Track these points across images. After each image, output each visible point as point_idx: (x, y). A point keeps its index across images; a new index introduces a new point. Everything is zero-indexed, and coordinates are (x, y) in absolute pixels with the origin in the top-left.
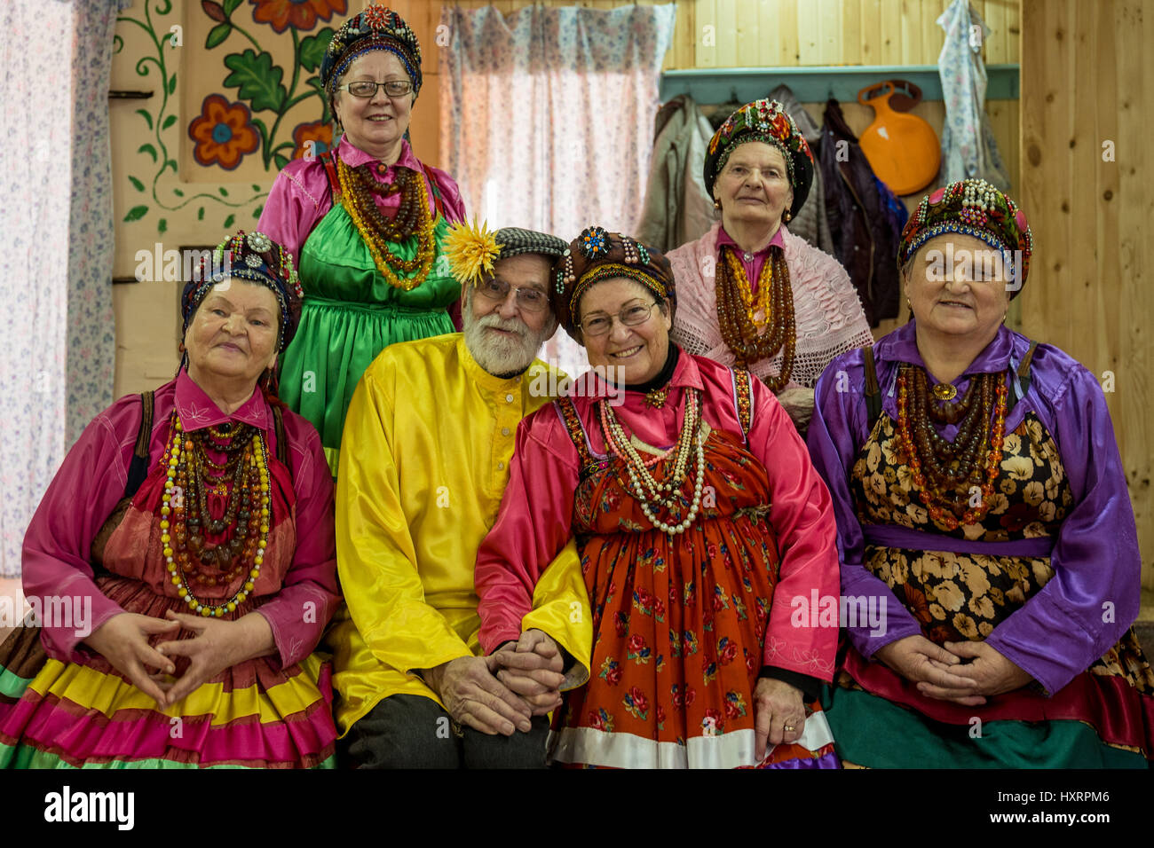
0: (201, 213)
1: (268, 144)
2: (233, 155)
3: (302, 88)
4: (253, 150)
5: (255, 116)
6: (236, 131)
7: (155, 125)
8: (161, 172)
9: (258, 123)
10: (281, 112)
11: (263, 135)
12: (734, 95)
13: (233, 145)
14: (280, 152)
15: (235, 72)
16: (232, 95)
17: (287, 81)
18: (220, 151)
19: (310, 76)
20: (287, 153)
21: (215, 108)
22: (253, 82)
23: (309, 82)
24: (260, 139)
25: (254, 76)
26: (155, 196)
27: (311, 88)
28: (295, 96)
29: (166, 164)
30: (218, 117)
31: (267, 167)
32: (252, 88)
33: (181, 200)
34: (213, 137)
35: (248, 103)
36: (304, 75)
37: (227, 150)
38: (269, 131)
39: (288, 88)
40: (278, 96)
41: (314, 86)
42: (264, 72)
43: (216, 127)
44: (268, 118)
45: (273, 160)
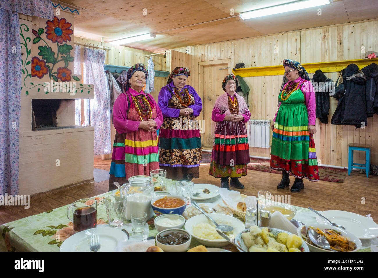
0: (39, 90)
1: (51, 72)
2: (41, 74)
3: (60, 58)
4: (46, 74)
5: (47, 64)
6: (42, 68)
7: (24, 63)
8: (26, 77)
9: (48, 66)
10: (54, 63)
11: (49, 70)
12: (116, 71)
13: (41, 72)
14: (54, 75)
15: (41, 51)
16: (41, 58)
17: (56, 56)
18: (37, 73)
19: (62, 55)
20: (56, 75)
21: (35, 61)
22: (47, 55)
23: (61, 57)
24: (48, 71)
25: (47, 53)
26: (24, 84)
27: (62, 59)
28: (58, 60)
29: (28, 75)
30: (37, 63)
31: (50, 78)
32: (46, 56)
33: (33, 86)
34: (35, 69)
35: (45, 60)
36: (60, 55)
37: (39, 73)
38: (51, 69)
39: (56, 57)
40: (53, 60)
41: (63, 58)
42: (49, 53)
43: (36, 66)
44: (51, 65)
45: (52, 76)
